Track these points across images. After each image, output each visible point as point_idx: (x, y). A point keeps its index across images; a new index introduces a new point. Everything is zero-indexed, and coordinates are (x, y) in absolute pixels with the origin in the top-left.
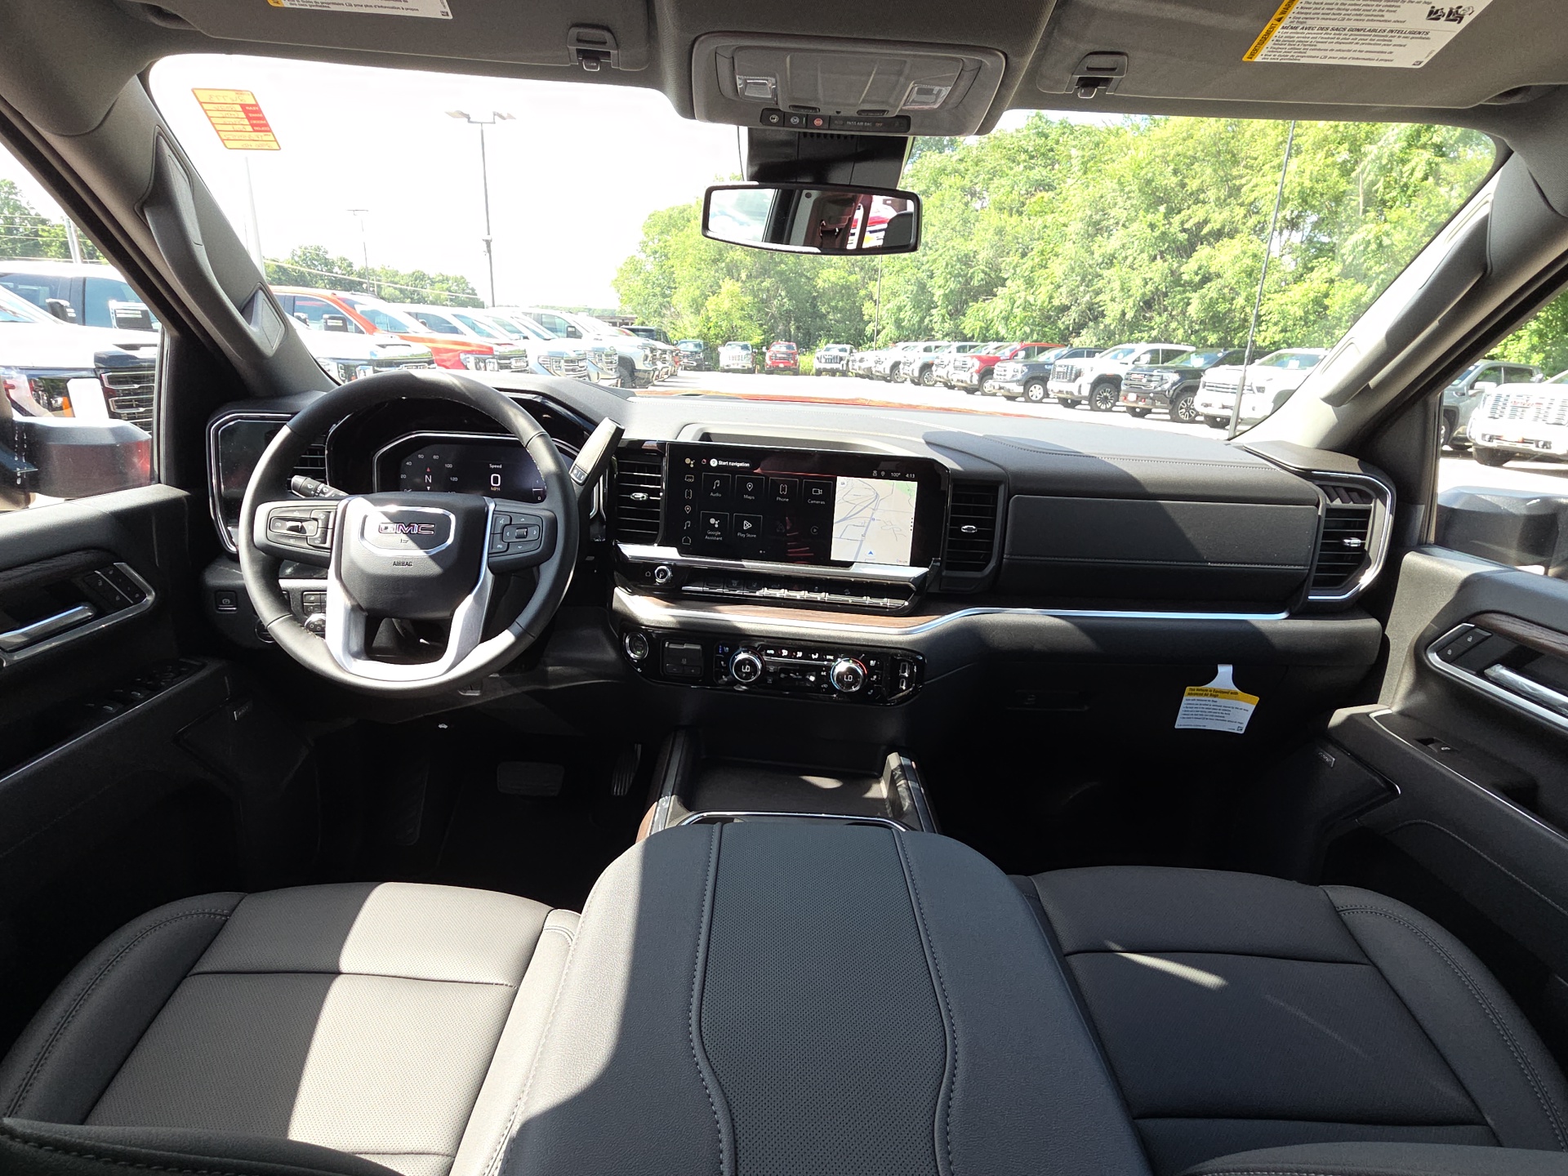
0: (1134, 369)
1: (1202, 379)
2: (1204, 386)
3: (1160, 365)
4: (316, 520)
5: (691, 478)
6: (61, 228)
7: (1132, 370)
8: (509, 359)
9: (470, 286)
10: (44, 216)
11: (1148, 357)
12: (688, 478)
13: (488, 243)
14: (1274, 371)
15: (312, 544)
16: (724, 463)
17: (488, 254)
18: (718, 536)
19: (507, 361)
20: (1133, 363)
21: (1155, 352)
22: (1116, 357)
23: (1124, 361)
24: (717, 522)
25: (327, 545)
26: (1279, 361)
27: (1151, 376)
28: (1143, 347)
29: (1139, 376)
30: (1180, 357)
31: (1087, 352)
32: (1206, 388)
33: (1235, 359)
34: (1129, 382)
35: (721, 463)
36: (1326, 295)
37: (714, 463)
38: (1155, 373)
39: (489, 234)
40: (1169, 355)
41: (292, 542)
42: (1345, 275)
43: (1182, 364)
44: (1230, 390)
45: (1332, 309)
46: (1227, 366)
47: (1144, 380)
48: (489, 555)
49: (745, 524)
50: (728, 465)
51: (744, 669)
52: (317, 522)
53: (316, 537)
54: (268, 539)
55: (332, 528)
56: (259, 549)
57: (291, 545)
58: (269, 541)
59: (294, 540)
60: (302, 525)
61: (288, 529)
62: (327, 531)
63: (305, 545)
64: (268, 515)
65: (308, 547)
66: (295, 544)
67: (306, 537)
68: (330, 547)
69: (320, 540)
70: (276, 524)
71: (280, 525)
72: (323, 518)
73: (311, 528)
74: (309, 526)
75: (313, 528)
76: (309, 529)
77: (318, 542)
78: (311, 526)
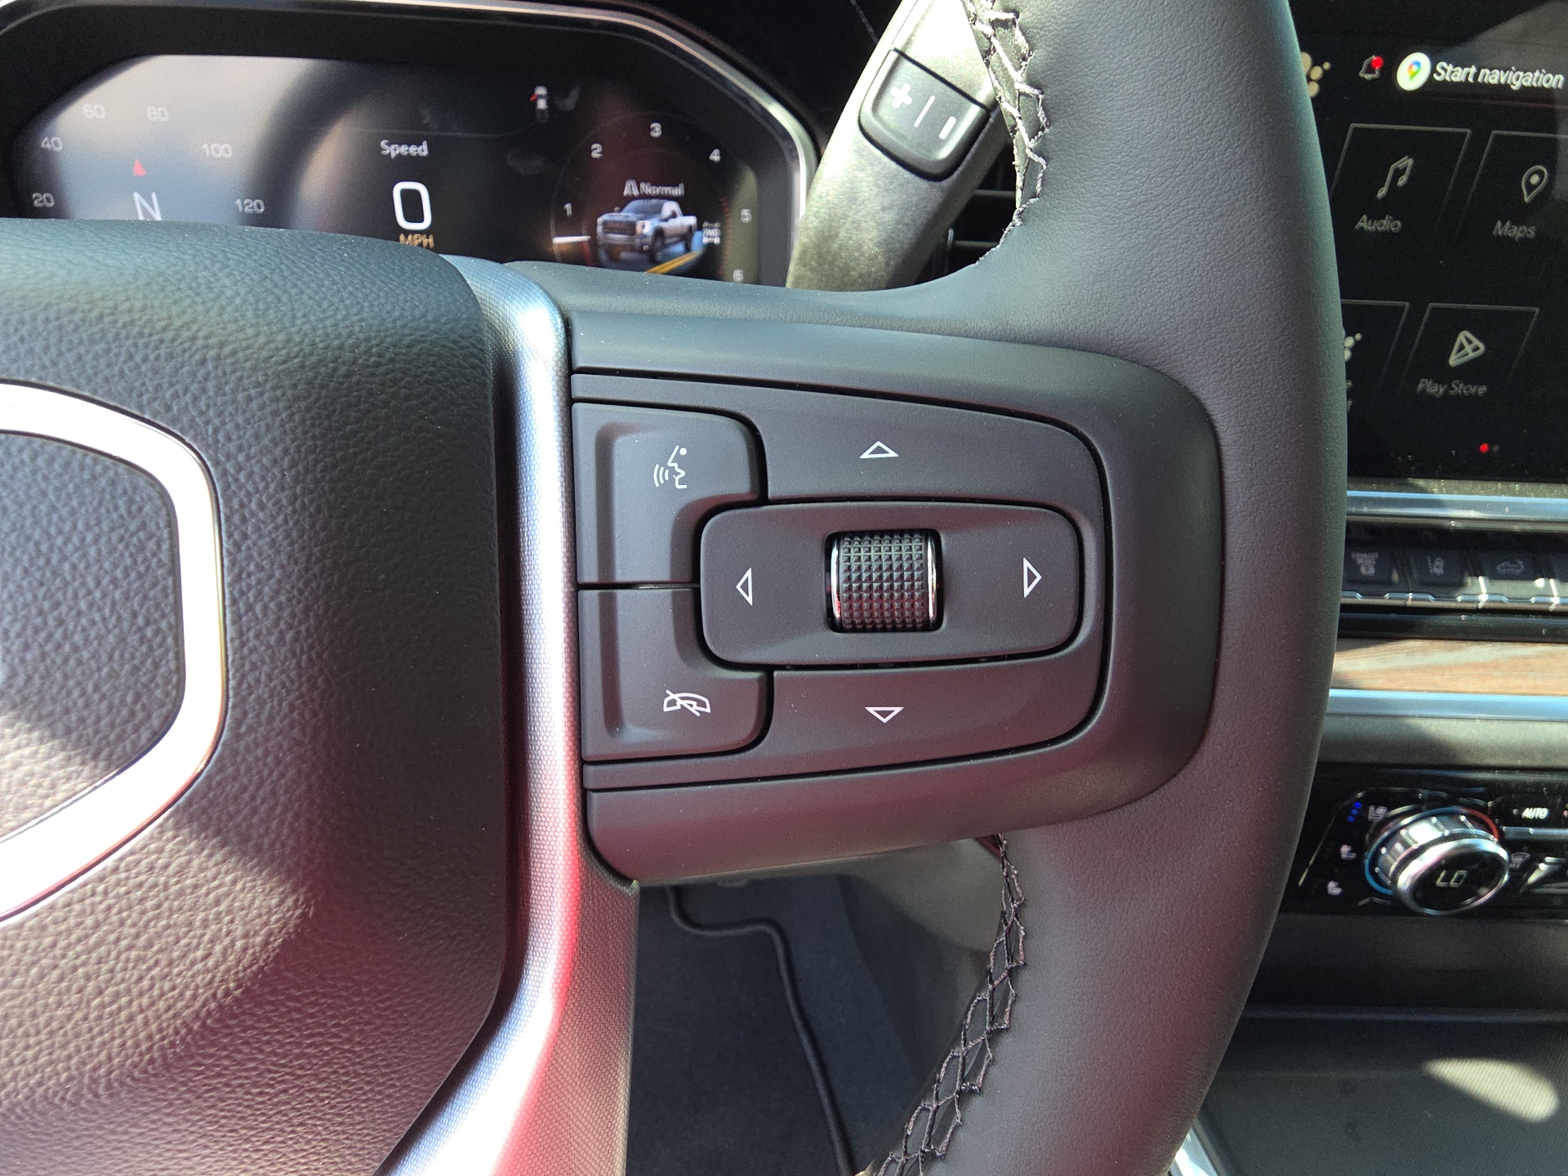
16: (1459, 75)
35: (1446, 72)
37: (1412, 72)
48: (590, 770)
49: (1462, 347)
50: (1471, 79)
51: (1447, 879)
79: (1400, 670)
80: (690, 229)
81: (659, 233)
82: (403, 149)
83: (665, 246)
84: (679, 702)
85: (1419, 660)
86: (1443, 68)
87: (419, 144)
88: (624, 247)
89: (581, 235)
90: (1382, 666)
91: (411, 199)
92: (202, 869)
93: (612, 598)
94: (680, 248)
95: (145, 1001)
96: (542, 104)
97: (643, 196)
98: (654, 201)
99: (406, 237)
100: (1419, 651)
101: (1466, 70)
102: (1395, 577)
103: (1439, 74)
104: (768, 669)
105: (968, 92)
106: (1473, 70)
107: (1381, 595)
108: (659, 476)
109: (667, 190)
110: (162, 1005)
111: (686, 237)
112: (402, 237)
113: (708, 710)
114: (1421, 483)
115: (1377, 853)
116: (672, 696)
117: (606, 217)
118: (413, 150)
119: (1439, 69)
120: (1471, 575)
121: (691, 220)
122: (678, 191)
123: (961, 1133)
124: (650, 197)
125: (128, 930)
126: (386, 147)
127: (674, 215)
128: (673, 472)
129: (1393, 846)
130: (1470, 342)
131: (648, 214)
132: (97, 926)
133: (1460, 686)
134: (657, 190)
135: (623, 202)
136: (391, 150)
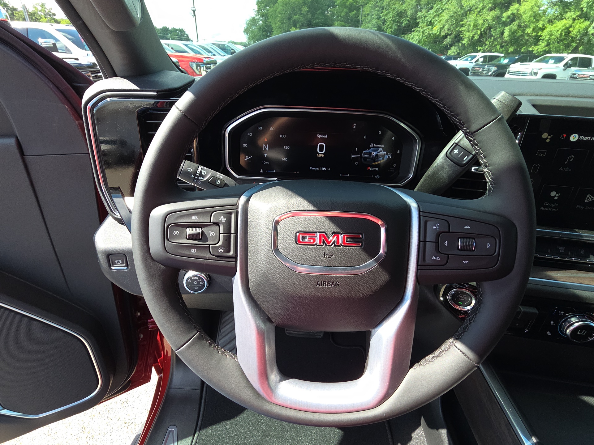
0: (476, 65)
1: (508, 69)
2: (508, 73)
3: (487, 63)
4: (217, 224)
5: (544, 153)
6: (22, 12)
7: (475, 66)
8: (210, 64)
9: (186, 33)
10: (15, 7)
11: (482, 60)
12: (540, 152)
13: (194, 11)
14: (542, 65)
15: (216, 254)
16: (586, 139)
17: (194, 17)
18: (554, 207)
19: (209, 66)
20: (475, 62)
21: (485, 57)
22: (467, 60)
23: (471, 61)
24: (557, 195)
25: (231, 253)
26: (545, 60)
27: (484, 68)
28: (479, 55)
29: (479, 69)
30: (497, 59)
31: (454, 58)
32: (509, 73)
33: (523, 60)
34: (473, 71)
35: (583, 138)
36: (571, 26)
37: (574, 138)
38: (486, 67)
39: (194, 7)
40: (492, 58)
41: (193, 252)
42: (580, 17)
43: (498, 63)
44: (521, 74)
45: (572, 33)
46: (519, 63)
47: (481, 70)
48: (419, 267)
49: (588, 198)
50: (589, 140)
51: (580, 332)
52: (218, 227)
53: (219, 245)
54: (166, 251)
55: (235, 233)
56: (156, 262)
57: (192, 257)
58: (168, 252)
59: (195, 250)
60: (202, 231)
61: (187, 237)
62: (230, 237)
63: (208, 255)
64: (164, 221)
65: (209, 257)
66: (196, 254)
67: (208, 245)
68: (234, 256)
69: (223, 248)
70: (174, 233)
71: (178, 233)
72: (224, 221)
73: (212, 234)
74: (210, 232)
75: (214, 234)
76: (211, 236)
77: (221, 250)
78: (212, 232)
79: (569, 277)
80: (385, 154)
81: (377, 155)
82: (322, 136)
83: (378, 158)
84: (435, 258)
85: (575, 275)
86: (582, 137)
88: (368, 158)
89: (358, 155)
90: (564, 276)
91: (321, 147)
92: (381, 271)
93: (426, 243)
94: (381, 158)
95: (372, 286)
96: (354, 127)
97: (374, 147)
99: (318, 155)
100: (575, 273)
101: (588, 138)
102: (570, 253)
103: (581, 138)
104: (448, 255)
105: (470, 152)
106: (590, 138)
107: (565, 258)
108: (434, 227)
109: (380, 146)
110: (374, 287)
111: (383, 156)
113: (439, 259)
114: (577, 230)
115: (562, 324)
116: (434, 257)
117: (365, 151)
118: (324, 136)
119: (581, 137)
120: (591, 255)
121: (385, 152)
122: (382, 146)
123: (470, 328)
124: (376, 147)
125: (373, 277)
127: (381, 151)
128: (436, 227)
129: (566, 323)
130: (591, 197)
131: (375, 151)
132: (370, 276)
133: (586, 282)
134: (378, 146)
135: (369, 148)
136: (319, 136)
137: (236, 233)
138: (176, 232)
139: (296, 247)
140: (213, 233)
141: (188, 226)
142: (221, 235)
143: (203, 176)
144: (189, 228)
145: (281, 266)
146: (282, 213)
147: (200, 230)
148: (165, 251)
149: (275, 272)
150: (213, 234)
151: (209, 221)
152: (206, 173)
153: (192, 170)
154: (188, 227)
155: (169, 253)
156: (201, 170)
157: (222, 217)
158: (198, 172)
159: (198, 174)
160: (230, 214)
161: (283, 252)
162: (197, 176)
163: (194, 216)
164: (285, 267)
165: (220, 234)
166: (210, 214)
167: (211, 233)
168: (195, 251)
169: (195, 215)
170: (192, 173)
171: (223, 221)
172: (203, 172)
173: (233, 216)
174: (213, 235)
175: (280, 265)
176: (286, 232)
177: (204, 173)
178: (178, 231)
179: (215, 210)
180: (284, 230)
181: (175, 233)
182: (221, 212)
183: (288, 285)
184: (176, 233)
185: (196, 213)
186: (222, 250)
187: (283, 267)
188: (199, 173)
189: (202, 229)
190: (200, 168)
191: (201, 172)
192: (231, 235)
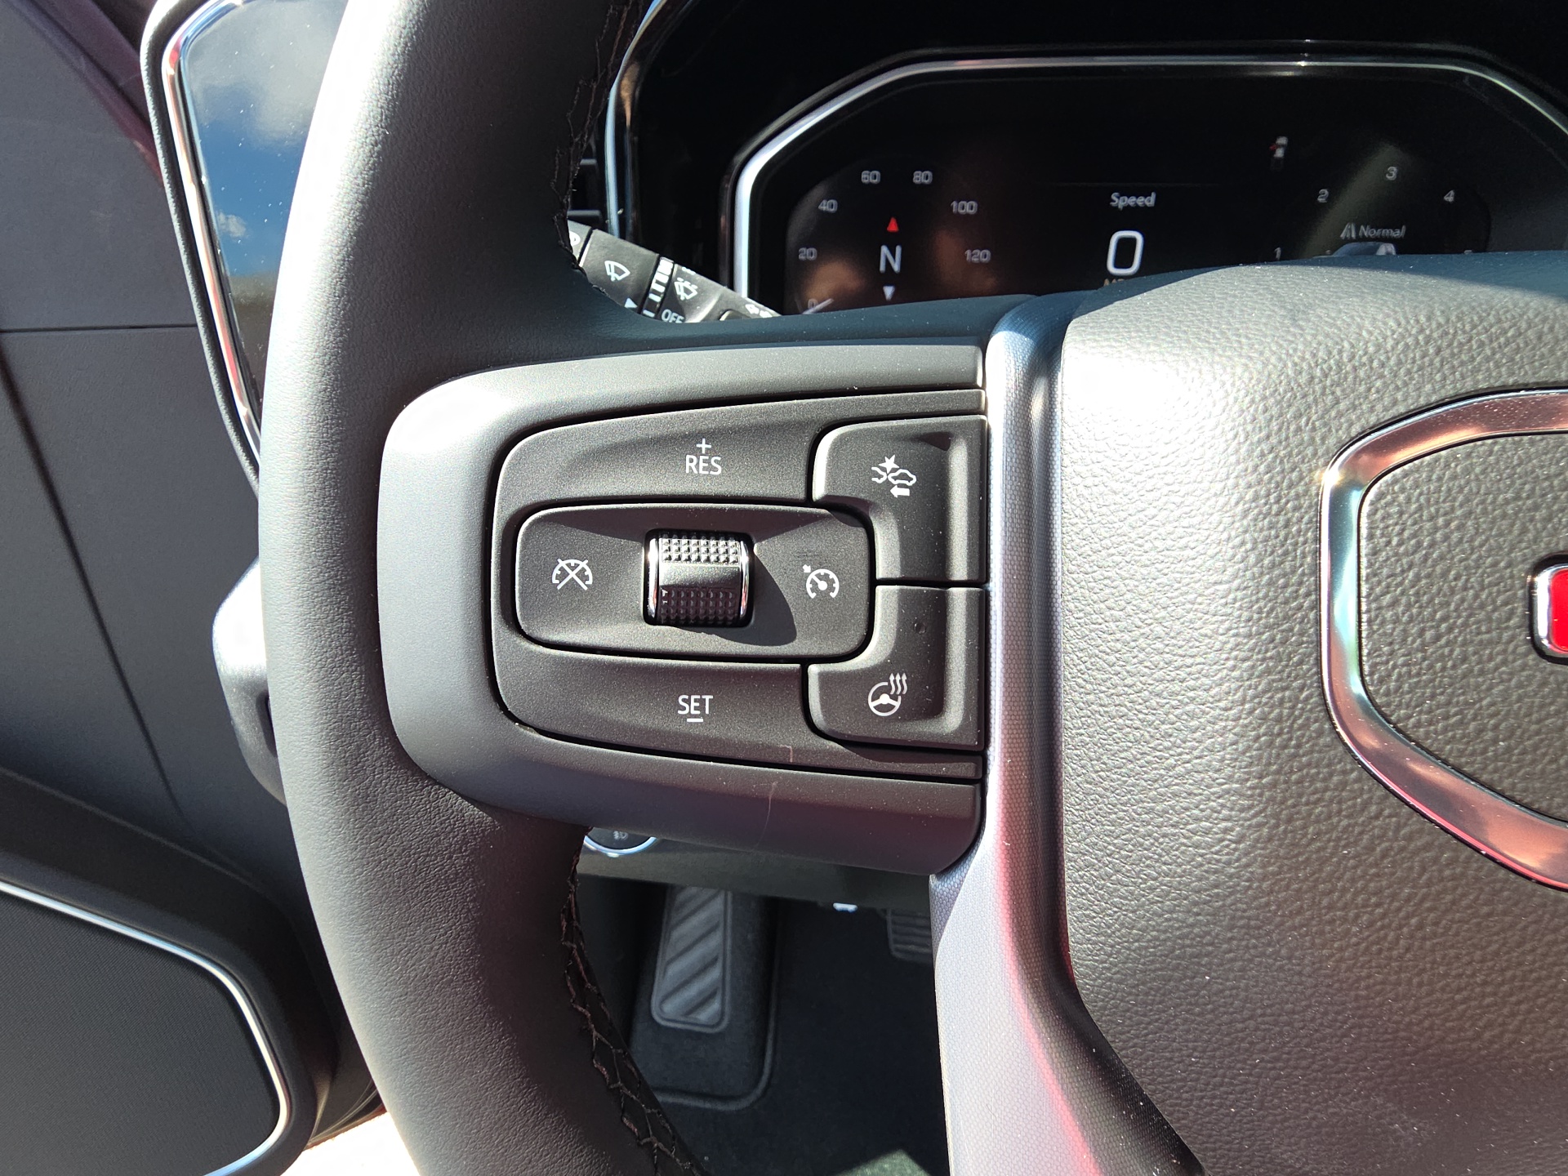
4: (851, 512)
15: (848, 729)
25: (954, 718)
41: (693, 712)
52: (861, 532)
53: (871, 663)
54: (503, 707)
55: (975, 577)
56: (434, 781)
57: (688, 749)
58: (514, 719)
59: (702, 702)
60: (755, 565)
61: (652, 606)
62: (941, 610)
63: (792, 738)
64: (481, 489)
65: (797, 751)
66: (714, 732)
67: (797, 666)
68: (970, 740)
69: (899, 681)
70: (557, 571)
71: (582, 575)
72: (906, 492)
73: (823, 586)
74: (807, 569)
75: (837, 585)
76: (813, 595)
77: (885, 699)
78: (822, 572)
82: (1131, 201)
87: (1147, 195)
91: (1127, 246)
96: (1279, 153)
97: (1361, 239)
98: (1371, 244)
109: (1387, 232)
112: (1107, 282)
118: (1141, 201)
122: (1398, 234)
126: (1116, 200)
134: (1377, 233)
135: (1339, 244)
136: (1120, 202)
137: (979, 578)
138: (574, 569)
139: (1544, 683)
140: (825, 578)
141: (657, 525)
142: (880, 589)
143: (679, 307)
144: (663, 541)
145: (1409, 838)
146: (1402, 409)
147: (737, 556)
148: (493, 707)
149: (1353, 881)
150: (830, 582)
151: (800, 494)
152: (695, 293)
153: (627, 273)
154: (657, 534)
155: (522, 723)
156: (669, 273)
157: (890, 464)
158: (658, 282)
159: (656, 293)
160: (941, 441)
161: (1418, 725)
162: (652, 306)
163: (697, 453)
164: (1442, 849)
165: (874, 582)
166: (806, 443)
167: (811, 574)
168: (701, 708)
169: (704, 446)
170: (629, 290)
171: (896, 492)
172: (680, 286)
173: (959, 460)
174: (831, 589)
175: (1398, 828)
176: (1442, 558)
177: (687, 291)
178: (583, 564)
179: (841, 414)
180: (1419, 545)
181: (564, 574)
182: (880, 431)
183: (1459, 990)
184: (572, 574)
185: (711, 435)
186: (894, 697)
187: (1427, 847)
188: (662, 289)
189: (750, 548)
190: (666, 265)
191: (670, 286)
192: (953, 590)
